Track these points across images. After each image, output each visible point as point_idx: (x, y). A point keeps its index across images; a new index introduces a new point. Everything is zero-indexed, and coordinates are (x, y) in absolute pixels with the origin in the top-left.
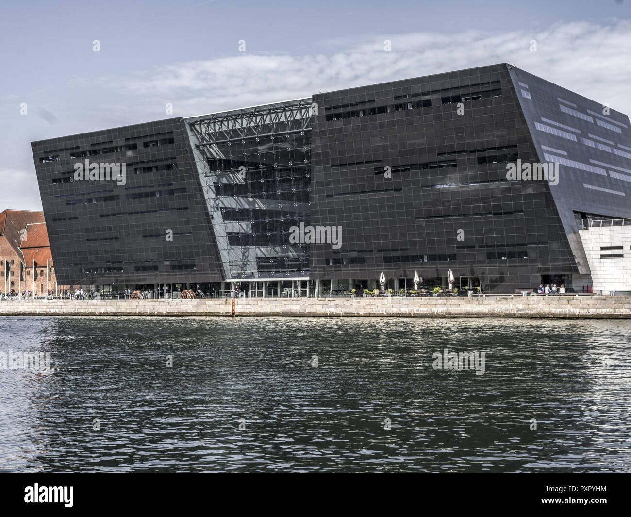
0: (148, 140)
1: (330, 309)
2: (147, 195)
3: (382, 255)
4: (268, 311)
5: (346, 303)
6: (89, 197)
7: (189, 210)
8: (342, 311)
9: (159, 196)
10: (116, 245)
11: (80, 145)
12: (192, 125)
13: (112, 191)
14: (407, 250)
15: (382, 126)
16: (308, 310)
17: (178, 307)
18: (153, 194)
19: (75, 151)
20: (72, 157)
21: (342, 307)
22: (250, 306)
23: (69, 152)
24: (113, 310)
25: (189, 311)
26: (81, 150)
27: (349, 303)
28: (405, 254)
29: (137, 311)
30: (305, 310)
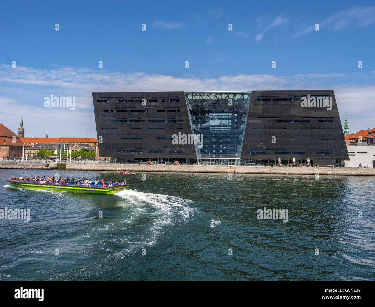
0: (165, 99)
1: (282, 171)
2: (160, 121)
3: (274, 151)
4: (252, 171)
5: (289, 169)
6: (126, 120)
7: (183, 129)
8: (288, 172)
9: (166, 122)
10: (140, 141)
11: (124, 97)
12: (187, 95)
13: (141, 118)
14: (285, 150)
15: (281, 105)
16: (272, 172)
17: (204, 169)
18: (164, 121)
19: (120, 99)
20: (118, 102)
21: (288, 170)
22: (243, 170)
23: (117, 99)
24: (166, 170)
25: (211, 171)
26: (124, 99)
27: (291, 169)
28: (284, 151)
29: (181, 170)
30: (271, 171)
